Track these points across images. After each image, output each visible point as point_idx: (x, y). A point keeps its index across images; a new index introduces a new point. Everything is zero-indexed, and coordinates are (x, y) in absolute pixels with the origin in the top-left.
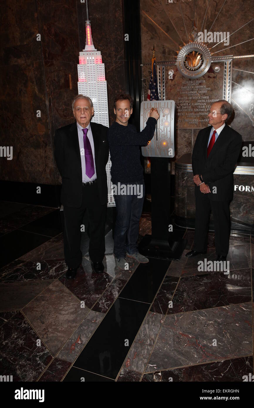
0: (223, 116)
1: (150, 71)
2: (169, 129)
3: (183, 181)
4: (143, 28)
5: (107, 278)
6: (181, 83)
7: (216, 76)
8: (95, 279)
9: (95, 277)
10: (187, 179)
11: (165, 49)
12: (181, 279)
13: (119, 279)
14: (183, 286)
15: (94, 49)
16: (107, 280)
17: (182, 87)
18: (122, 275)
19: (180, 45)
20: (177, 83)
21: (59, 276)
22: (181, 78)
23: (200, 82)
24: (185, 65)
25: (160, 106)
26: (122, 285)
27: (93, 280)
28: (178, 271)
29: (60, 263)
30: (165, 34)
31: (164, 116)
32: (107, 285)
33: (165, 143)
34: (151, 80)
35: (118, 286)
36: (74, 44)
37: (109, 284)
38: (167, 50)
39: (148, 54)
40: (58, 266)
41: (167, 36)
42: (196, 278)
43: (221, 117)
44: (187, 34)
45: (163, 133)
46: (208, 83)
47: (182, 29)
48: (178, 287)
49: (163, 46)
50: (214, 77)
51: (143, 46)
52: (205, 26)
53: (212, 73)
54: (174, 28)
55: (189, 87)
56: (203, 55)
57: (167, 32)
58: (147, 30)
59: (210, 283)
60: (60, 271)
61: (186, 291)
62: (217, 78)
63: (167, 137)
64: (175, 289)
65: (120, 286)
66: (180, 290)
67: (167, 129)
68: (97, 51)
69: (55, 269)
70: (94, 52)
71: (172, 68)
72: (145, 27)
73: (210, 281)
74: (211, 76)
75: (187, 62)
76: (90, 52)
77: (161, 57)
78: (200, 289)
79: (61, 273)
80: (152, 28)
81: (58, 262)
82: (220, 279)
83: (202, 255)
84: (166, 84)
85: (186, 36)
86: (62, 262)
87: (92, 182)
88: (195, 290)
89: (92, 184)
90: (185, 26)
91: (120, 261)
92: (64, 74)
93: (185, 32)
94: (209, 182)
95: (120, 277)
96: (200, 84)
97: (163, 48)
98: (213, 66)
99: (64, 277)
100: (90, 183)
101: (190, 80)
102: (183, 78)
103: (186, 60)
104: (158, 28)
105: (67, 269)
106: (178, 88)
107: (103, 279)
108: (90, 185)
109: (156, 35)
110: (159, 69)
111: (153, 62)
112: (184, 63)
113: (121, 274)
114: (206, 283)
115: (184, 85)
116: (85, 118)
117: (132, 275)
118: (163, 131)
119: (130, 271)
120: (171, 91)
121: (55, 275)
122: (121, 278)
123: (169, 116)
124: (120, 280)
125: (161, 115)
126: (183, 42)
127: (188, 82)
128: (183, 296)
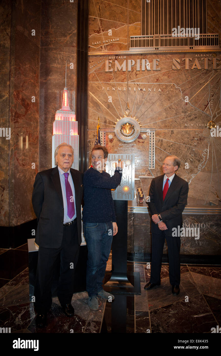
0: (175, 167)
1: (94, 135)
2: (130, 177)
3: (130, 221)
4: (90, 104)
5: (80, 321)
6: (118, 145)
7: (144, 141)
8: (68, 323)
9: (67, 321)
10: (133, 219)
11: (106, 120)
12: (151, 313)
13: (92, 321)
14: (156, 320)
15: (70, 109)
16: (80, 323)
17: (119, 148)
18: (94, 316)
19: (117, 118)
20: (115, 145)
21: (27, 325)
22: (118, 141)
23: (132, 145)
24: (121, 132)
25: (123, 158)
26: (97, 328)
27: (66, 326)
28: (144, 304)
29: (25, 309)
30: (107, 110)
31: (126, 166)
32: (83, 330)
33: (126, 189)
34: (96, 141)
35: (94, 329)
36: (35, 108)
37: (84, 328)
38: (107, 121)
39: (93, 122)
40: (23, 312)
41: (107, 111)
42: (164, 311)
43: (173, 169)
44: (123, 111)
45: (125, 180)
46: (138, 146)
47: (119, 107)
48: (151, 322)
49: (105, 117)
50: (143, 142)
51: (90, 116)
52: (135, 107)
53: (141, 139)
54: (113, 106)
55: (124, 148)
56: (134, 126)
57: (108, 109)
58: (93, 106)
59: (177, 313)
60: (27, 319)
61: (160, 325)
62: (145, 143)
63: (129, 184)
64: (149, 325)
65: (96, 329)
66: (154, 325)
67: (129, 177)
68: (72, 111)
69: (21, 316)
70: (69, 111)
71: (111, 134)
72: (91, 103)
73: (176, 312)
74: (140, 141)
75: (122, 130)
76: (67, 112)
77: (103, 125)
78: (172, 321)
79: (29, 321)
80: (96, 105)
81: (23, 308)
82: (184, 309)
83: (157, 286)
84: (106, 145)
85: (122, 112)
86: (26, 308)
87: (71, 223)
88: (168, 323)
89: (71, 224)
90: (121, 105)
91: (91, 300)
92: (26, 130)
93: (121, 110)
94: (166, 221)
95: (92, 318)
96: (132, 146)
97: (105, 119)
98: (141, 134)
99: (33, 325)
100: (69, 223)
101: (125, 143)
102: (120, 141)
103: (122, 129)
104: (101, 105)
105: (35, 316)
106: (115, 149)
107: (76, 323)
108: (69, 225)
109: (100, 110)
110: (102, 134)
111: (98, 128)
112: (121, 130)
113: (92, 314)
114: (174, 314)
115: (120, 147)
116: (68, 163)
117: (103, 314)
118: (125, 178)
119: (100, 311)
120: (111, 150)
121: (23, 324)
122: (95, 320)
123: (130, 166)
124: (94, 322)
125: (124, 165)
126: (120, 116)
127: (123, 144)
128: (160, 331)
